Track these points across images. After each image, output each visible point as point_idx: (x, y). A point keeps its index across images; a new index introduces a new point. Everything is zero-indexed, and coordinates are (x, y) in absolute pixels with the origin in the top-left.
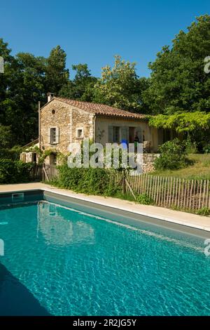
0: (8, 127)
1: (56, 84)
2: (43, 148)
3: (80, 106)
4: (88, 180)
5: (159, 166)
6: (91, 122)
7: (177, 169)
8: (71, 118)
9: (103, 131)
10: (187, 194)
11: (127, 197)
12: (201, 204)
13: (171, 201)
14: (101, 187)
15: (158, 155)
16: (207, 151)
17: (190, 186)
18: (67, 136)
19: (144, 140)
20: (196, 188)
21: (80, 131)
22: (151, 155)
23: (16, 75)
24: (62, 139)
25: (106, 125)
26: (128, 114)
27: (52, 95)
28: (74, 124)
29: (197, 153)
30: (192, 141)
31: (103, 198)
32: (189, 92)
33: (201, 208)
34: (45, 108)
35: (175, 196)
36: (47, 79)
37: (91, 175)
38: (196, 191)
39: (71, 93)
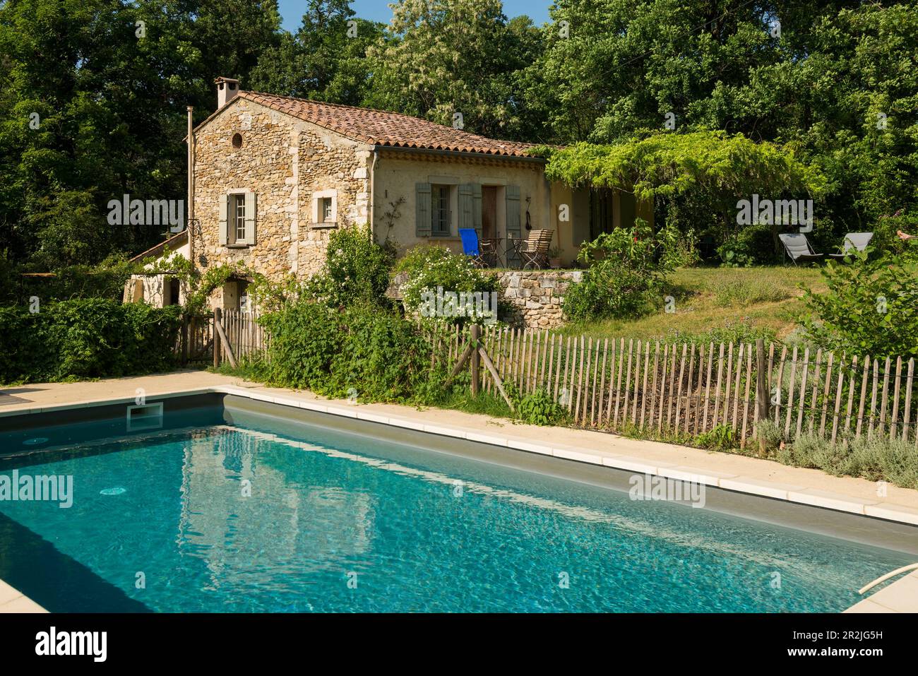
0: (84, 195)
1: (241, 47)
2: (204, 261)
3: (324, 120)
4: (362, 356)
5: (579, 308)
6: (360, 173)
7: (638, 317)
8: (296, 159)
9: (400, 201)
10: (667, 390)
11: (485, 404)
12: (710, 418)
13: (621, 414)
14: (403, 378)
15: (577, 275)
16: (730, 255)
17: (678, 364)
18: (284, 219)
19: (529, 228)
20: (695, 373)
21: (326, 202)
22: (553, 274)
23: (108, 18)
24: (265, 230)
25: (409, 182)
26: (480, 144)
27: (232, 86)
28: (306, 179)
29: (697, 264)
30: (682, 228)
31: (412, 410)
32: (678, 71)
33: (709, 427)
34: (209, 128)
35: (631, 397)
36: (210, 32)
37: (375, 341)
38: (695, 378)
39: (289, 78)
